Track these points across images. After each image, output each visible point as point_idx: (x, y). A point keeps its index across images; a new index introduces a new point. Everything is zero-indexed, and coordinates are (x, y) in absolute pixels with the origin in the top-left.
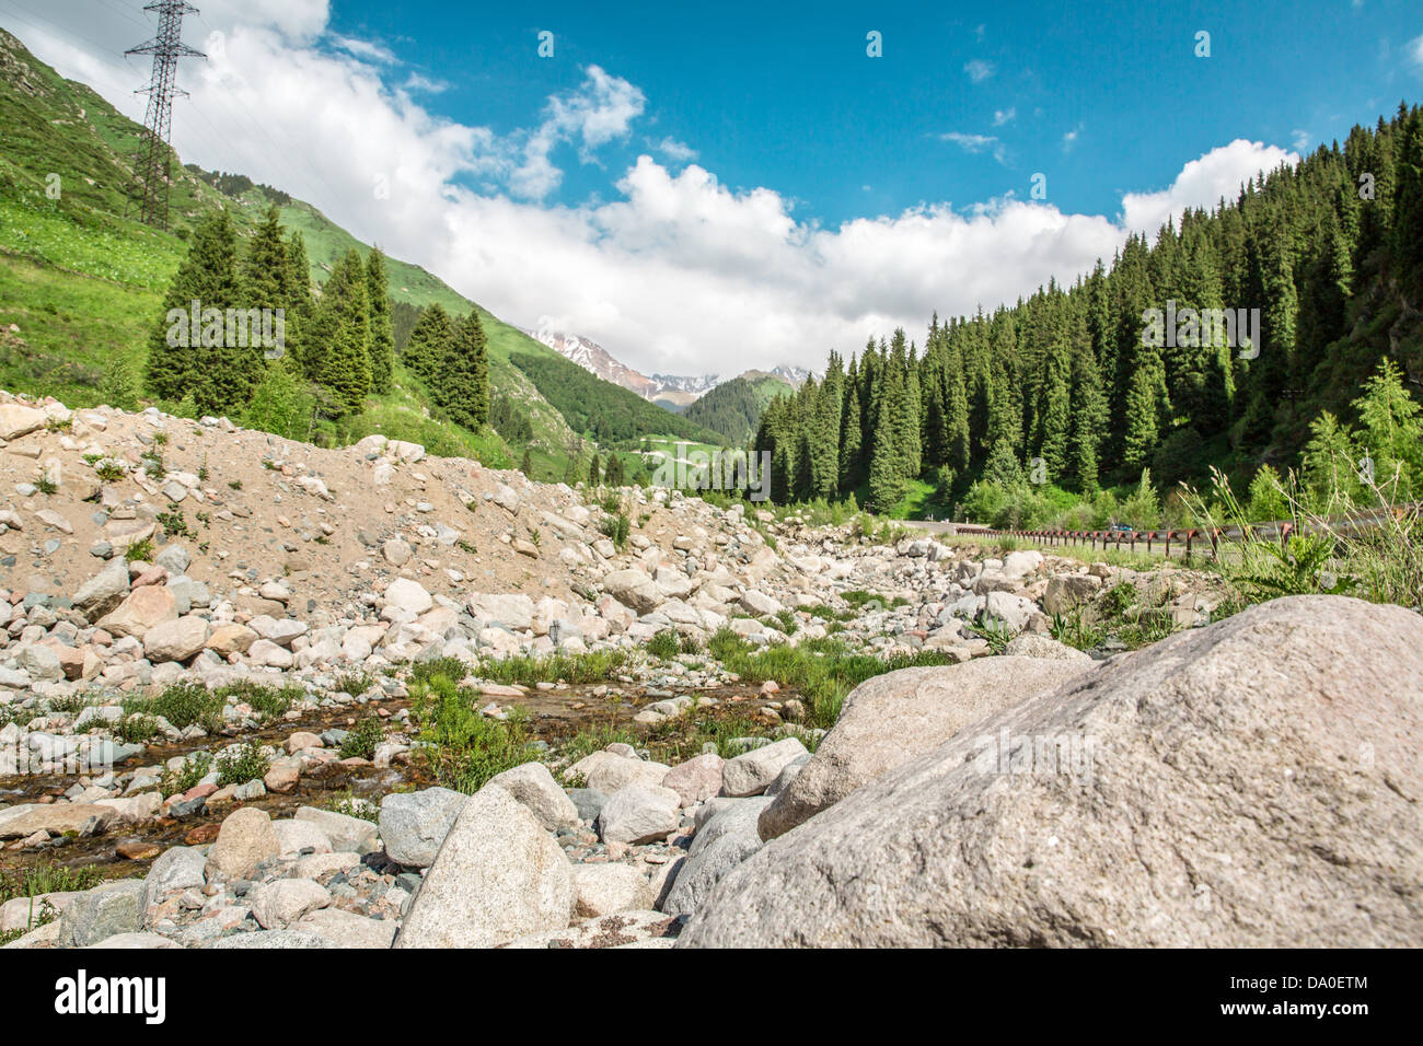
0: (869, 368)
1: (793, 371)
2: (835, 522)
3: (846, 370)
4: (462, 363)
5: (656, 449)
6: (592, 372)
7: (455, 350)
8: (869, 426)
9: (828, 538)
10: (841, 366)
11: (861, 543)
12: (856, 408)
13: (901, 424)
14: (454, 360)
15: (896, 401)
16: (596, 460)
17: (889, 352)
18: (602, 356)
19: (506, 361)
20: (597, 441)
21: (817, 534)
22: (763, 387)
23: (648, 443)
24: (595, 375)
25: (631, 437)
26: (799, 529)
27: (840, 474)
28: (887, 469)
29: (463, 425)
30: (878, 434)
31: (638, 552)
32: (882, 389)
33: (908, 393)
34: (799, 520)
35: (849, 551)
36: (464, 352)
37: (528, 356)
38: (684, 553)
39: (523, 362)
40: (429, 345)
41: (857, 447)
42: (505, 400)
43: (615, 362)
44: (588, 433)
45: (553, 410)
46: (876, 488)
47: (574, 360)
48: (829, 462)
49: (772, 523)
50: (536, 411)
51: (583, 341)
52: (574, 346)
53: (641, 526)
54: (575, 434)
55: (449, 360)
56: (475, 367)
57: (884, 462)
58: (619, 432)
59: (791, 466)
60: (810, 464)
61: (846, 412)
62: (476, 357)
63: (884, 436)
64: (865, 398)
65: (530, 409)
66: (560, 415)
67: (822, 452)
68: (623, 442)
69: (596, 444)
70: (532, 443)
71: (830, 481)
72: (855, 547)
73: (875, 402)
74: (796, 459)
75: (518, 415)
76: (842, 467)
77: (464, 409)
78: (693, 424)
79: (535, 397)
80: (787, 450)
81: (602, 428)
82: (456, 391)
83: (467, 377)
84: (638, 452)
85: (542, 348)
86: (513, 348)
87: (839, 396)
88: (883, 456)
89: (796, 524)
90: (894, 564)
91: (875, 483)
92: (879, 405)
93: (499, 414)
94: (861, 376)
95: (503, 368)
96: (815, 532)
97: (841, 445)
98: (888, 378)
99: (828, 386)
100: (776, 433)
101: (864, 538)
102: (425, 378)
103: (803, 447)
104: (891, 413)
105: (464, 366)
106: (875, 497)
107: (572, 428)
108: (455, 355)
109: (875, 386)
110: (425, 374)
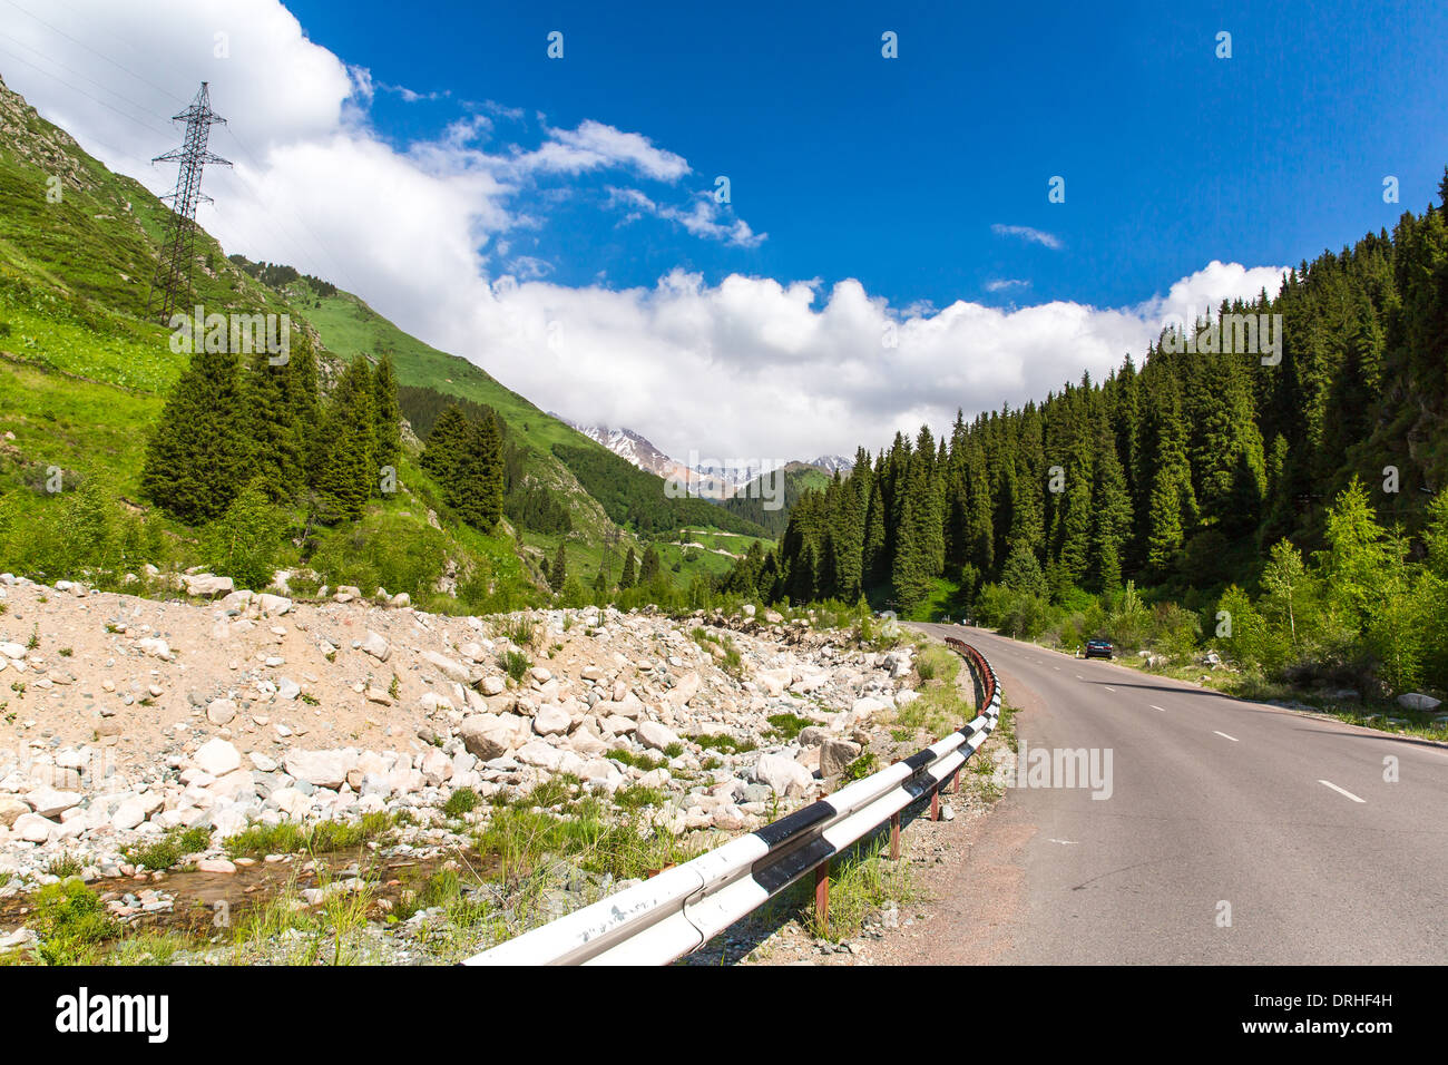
0: (894, 465)
1: (835, 462)
2: (841, 624)
3: (873, 466)
4: (476, 465)
5: (695, 540)
6: (634, 463)
7: (470, 452)
8: (892, 523)
9: (830, 642)
10: (869, 463)
11: (860, 648)
12: (880, 506)
13: (924, 522)
14: (468, 462)
15: (920, 498)
16: (631, 553)
17: (914, 448)
18: (645, 447)
19: (549, 452)
20: (637, 532)
21: (821, 637)
22: (804, 479)
23: (687, 534)
24: (637, 466)
25: (671, 529)
26: (804, 632)
27: (864, 571)
28: (909, 567)
29: (475, 526)
30: (901, 532)
31: (536, 684)
32: (905, 486)
33: (931, 491)
34: (805, 622)
35: (846, 657)
36: (478, 454)
37: (570, 448)
38: (592, 683)
39: (564, 453)
40: (446, 447)
41: (881, 544)
42: (545, 491)
43: (658, 453)
44: (628, 524)
45: (593, 502)
46: (900, 586)
47: (617, 452)
48: (852, 559)
49: (780, 624)
50: (576, 502)
51: (627, 433)
52: (617, 438)
53: (551, 656)
54: (614, 526)
55: (464, 462)
56: (488, 469)
57: (906, 560)
58: (659, 523)
59: (816, 563)
60: (835, 561)
61: (871, 509)
62: (490, 460)
63: (906, 534)
64: (888, 496)
65: (571, 500)
66: (600, 506)
67: (846, 549)
68: (663, 534)
69: (637, 536)
70: (571, 535)
71: (854, 578)
72: (852, 652)
73: (899, 499)
74: (821, 556)
75: (557, 506)
76: (865, 564)
77: (477, 511)
78: (732, 516)
79: (576, 488)
80: (813, 546)
81: (642, 519)
82: (469, 493)
83: (480, 479)
84: (678, 543)
85: (585, 440)
86: (555, 440)
87: (866, 493)
88: (906, 554)
89: (801, 626)
90: (866, 676)
91: (898, 581)
92: (902, 502)
93: (539, 506)
94: (886, 472)
95: (544, 459)
96: (819, 635)
97: (866, 542)
98: (911, 475)
99: (855, 483)
100: (805, 530)
101: (863, 643)
102: (441, 479)
103: (827, 544)
104: (914, 511)
105: (477, 468)
106: (897, 595)
107: (612, 519)
108: (469, 457)
109: (899, 483)
110: (442, 474)
